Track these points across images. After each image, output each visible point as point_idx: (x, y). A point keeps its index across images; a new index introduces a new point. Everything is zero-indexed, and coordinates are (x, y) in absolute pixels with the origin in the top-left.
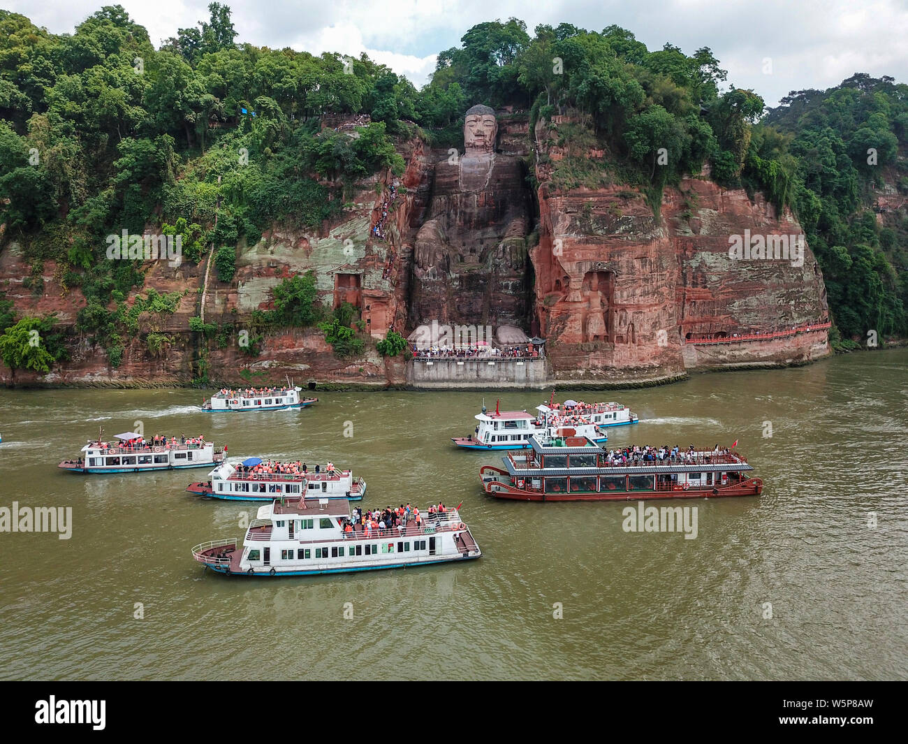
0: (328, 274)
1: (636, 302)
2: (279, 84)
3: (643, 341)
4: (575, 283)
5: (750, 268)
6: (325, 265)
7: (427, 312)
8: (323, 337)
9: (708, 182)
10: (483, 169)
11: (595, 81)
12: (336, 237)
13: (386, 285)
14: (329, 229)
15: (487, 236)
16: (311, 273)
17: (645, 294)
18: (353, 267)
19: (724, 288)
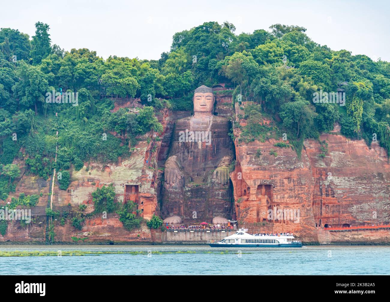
0: (121, 185)
1: (285, 201)
2: (89, 80)
3: (290, 222)
4: (253, 191)
5: (364, 186)
6: (119, 180)
7: (172, 209)
8: (118, 219)
9: (339, 136)
10: (205, 125)
11: (262, 87)
12: (125, 166)
13: (153, 191)
14: (121, 162)
15: (207, 166)
16: (112, 185)
17: (290, 197)
18: (134, 182)
19: (346, 198)
